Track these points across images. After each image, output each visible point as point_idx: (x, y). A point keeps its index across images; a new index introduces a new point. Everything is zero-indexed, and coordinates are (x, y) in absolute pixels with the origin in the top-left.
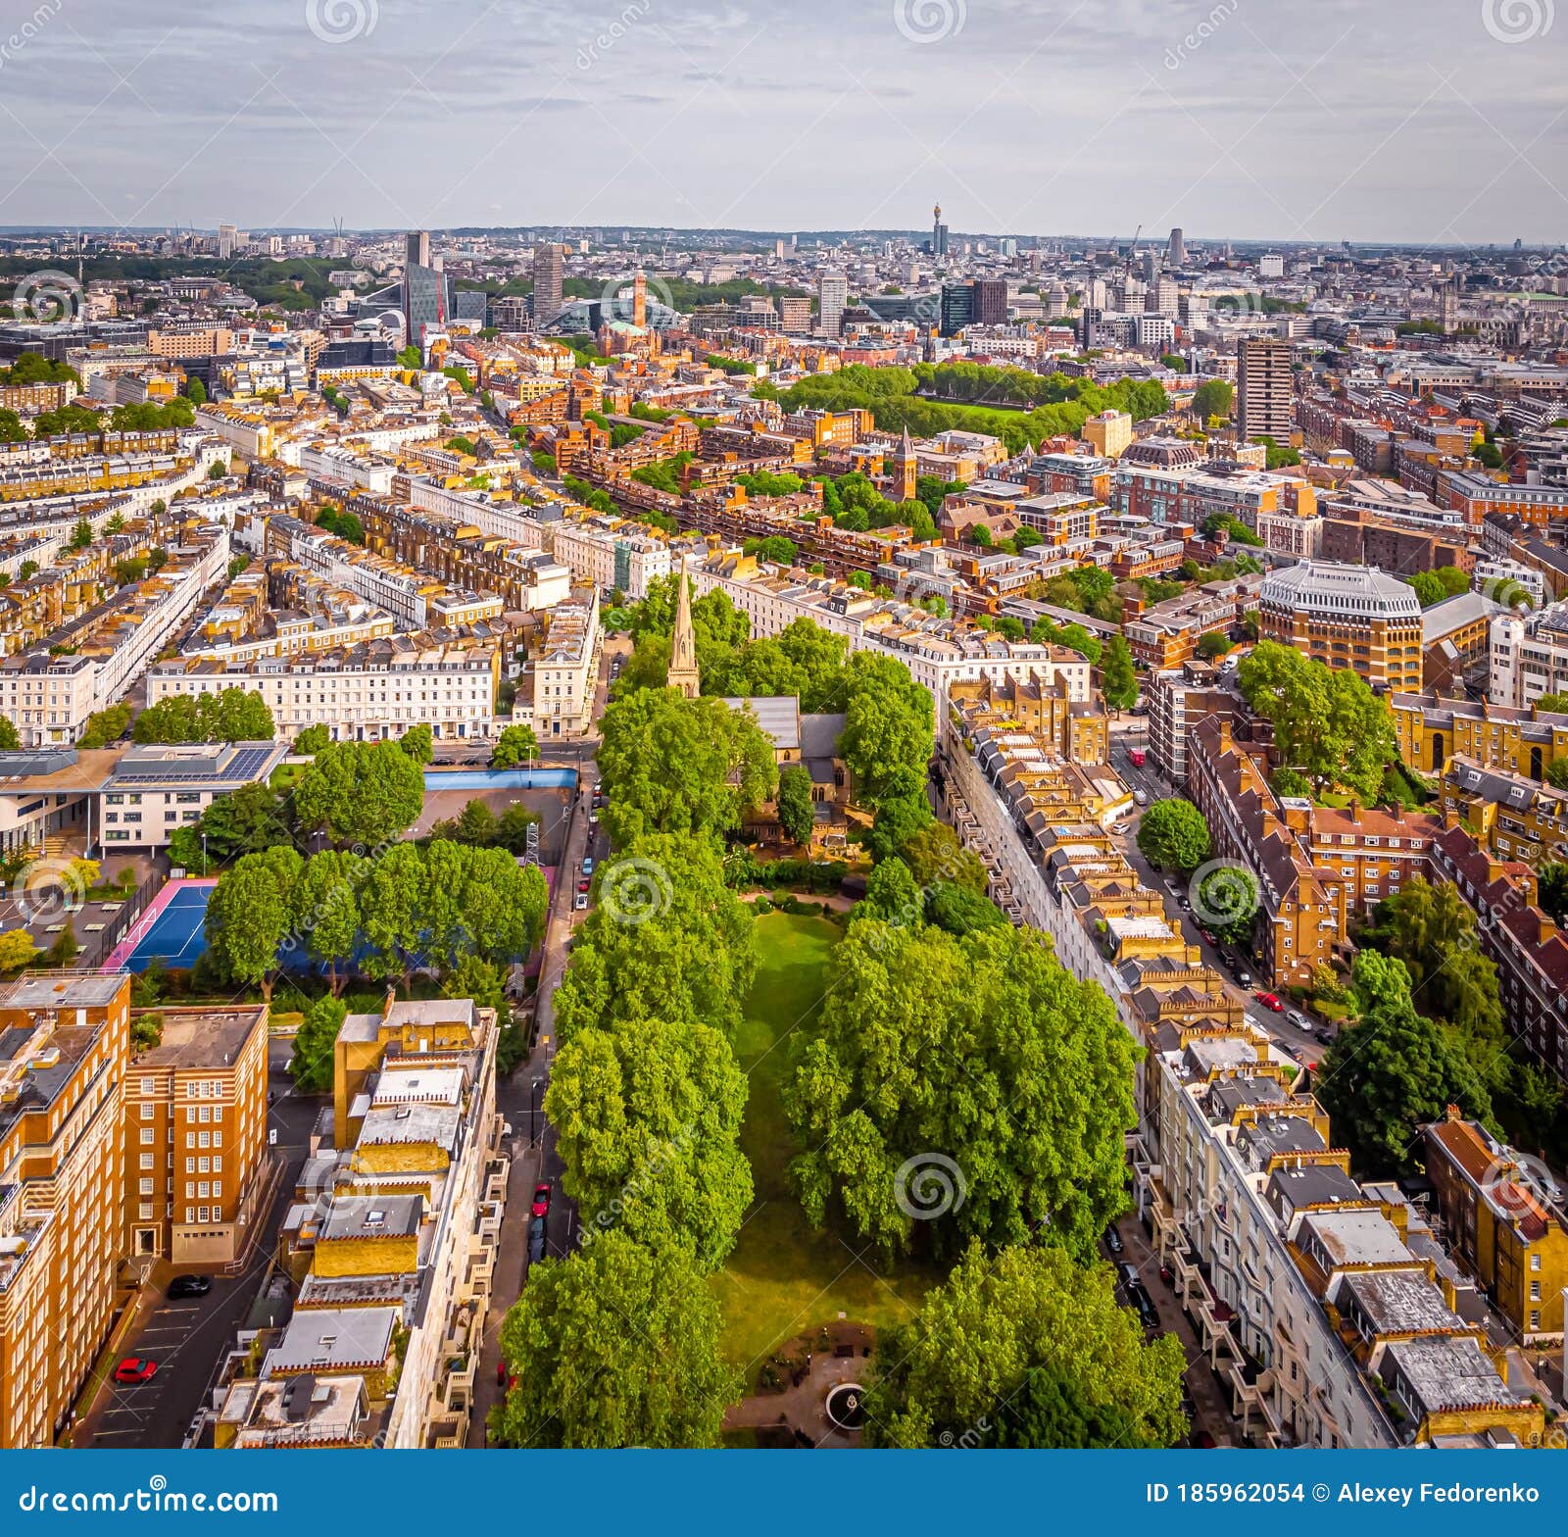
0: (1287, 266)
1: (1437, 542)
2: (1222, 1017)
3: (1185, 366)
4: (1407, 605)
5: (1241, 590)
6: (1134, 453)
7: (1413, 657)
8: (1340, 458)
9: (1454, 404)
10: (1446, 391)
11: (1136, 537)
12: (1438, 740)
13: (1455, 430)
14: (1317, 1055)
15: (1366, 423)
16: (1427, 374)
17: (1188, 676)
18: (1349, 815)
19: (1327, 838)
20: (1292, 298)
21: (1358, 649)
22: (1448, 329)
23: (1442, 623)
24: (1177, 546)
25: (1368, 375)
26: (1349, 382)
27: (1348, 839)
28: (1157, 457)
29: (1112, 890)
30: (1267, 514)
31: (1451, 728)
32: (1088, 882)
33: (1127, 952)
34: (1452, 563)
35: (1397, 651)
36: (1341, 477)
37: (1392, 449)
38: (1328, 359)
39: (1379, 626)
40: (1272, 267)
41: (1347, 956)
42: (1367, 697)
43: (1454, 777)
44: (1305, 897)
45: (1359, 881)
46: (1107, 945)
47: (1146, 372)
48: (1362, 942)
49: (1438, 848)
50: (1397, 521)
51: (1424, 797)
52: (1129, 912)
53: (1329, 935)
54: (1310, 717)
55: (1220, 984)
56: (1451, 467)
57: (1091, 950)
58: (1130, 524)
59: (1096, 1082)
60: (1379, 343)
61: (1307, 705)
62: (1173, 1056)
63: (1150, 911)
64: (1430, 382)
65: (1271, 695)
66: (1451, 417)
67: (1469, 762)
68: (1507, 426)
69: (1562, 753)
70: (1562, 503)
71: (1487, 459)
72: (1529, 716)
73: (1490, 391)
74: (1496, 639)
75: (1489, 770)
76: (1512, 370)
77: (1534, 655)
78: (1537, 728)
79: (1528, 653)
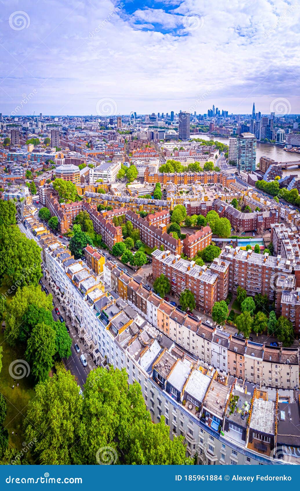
0: (59, 119)
1: (82, 160)
2: (54, 241)
3: (43, 136)
4: (77, 170)
5: (53, 172)
6: (34, 151)
7: (79, 178)
8: (67, 149)
9: (83, 139)
10: (82, 137)
11: (35, 165)
12: (83, 190)
13: (84, 143)
14: (68, 243)
15: (71, 143)
17: (45, 186)
18: (71, 204)
19: (68, 208)
20: (60, 124)
21: (71, 178)
22: (82, 128)
23: (83, 172)
24: (42, 165)
25: (71, 136)
26: (68, 137)
27: (71, 208)
28: (38, 151)
29: (35, 224)
30: (56, 159)
31: (84, 188)
32: (31, 224)
33: (38, 234)
34: (84, 163)
35: (76, 177)
36: (67, 152)
37: (75, 146)
38: (65, 134)
39: (74, 174)
40: (56, 119)
41: (72, 227)
42: (73, 185)
43: (85, 195)
44: (65, 219)
45: (73, 214)
46: (35, 233)
47: (36, 137)
48: (74, 223)
49: (84, 206)
50: (76, 157)
51: (82, 199)
52: (38, 227)
53: (69, 224)
54: (64, 189)
55: (53, 236)
56: (83, 148)
57: (32, 235)
58: (34, 163)
59: (35, 256)
60: (73, 131)
61: (63, 188)
62: (47, 249)
63: (41, 226)
64: (80, 136)
65: (58, 187)
66: (83, 141)
67: (87, 192)
68: (91, 142)
69: (99, 188)
70: (98, 152)
71: (88, 147)
72: (95, 183)
73: (88, 137)
74: (90, 173)
75: (90, 193)
76: (91, 133)
77: (95, 174)
78: (96, 185)
79: (94, 174)
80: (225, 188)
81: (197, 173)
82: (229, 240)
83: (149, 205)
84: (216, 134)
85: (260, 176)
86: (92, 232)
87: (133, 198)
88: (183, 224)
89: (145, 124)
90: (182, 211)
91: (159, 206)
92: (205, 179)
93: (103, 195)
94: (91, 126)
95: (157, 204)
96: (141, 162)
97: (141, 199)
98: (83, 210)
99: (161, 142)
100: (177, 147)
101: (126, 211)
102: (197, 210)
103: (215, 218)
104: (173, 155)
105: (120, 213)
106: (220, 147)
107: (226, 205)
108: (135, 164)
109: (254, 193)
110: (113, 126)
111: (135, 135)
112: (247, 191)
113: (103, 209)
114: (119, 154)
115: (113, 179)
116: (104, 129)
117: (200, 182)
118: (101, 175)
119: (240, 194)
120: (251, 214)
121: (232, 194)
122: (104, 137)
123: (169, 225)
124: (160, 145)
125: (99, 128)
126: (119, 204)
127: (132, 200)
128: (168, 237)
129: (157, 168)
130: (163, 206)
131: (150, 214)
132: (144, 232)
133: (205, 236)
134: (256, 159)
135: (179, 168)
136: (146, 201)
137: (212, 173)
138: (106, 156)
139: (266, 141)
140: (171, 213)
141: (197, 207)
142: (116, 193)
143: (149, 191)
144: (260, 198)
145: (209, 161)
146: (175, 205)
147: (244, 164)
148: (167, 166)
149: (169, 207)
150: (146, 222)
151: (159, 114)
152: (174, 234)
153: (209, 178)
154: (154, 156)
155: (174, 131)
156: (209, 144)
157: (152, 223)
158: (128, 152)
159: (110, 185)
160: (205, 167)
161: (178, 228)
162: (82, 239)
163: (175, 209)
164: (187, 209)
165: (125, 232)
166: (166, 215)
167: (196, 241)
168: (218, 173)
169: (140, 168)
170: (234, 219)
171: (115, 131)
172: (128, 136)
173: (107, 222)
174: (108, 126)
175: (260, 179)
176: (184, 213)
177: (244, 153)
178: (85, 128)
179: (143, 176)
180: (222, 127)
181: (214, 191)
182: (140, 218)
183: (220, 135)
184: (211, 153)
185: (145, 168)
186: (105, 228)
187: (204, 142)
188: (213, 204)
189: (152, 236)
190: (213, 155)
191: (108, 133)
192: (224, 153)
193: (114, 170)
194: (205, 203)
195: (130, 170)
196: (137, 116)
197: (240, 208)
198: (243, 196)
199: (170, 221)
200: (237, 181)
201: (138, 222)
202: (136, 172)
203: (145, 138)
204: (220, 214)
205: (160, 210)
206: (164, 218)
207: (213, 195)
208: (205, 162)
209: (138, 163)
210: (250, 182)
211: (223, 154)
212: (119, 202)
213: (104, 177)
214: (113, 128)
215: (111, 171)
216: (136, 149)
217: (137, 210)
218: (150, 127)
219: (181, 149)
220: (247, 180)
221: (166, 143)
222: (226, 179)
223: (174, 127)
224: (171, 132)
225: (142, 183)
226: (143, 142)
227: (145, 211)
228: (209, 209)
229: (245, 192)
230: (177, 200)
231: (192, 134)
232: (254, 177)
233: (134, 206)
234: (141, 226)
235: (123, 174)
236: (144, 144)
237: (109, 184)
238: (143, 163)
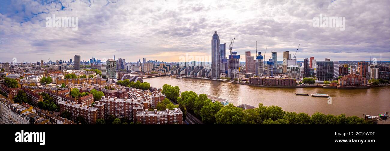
7: (19, 81)
23: (22, 80)
67: (24, 86)
69: (31, 84)
74: (26, 79)
78: (29, 83)
79: (28, 80)
87: (49, 87)
93: (33, 87)
95: (63, 89)
97: (54, 87)
101: (45, 91)
102: (85, 92)
103: (95, 92)
105: (42, 92)
106: (97, 72)
108: (50, 77)
110: (39, 65)
111: (50, 67)
114: (41, 72)
118: (32, 80)
120: (115, 90)
124: (64, 71)
125: (31, 66)
129: (63, 77)
133: (90, 98)
136: (57, 88)
138: (35, 75)
140: (71, 92)
141: (85, 90)
142: (40, 86)
145: (91, 75)
146: (73, 90)
149: (69, 90)
150: (57, 94)
160: (89, 77)
164: (80, 91)
165: (45, 98)
166: (68, 92)
167: (85, 100)
169: (53, 78)
170: (106, 93)
172: (47, 68)
176: (77, 92)
180: (98, 65)
190: (93, 74)
191: (36, 67)
193: (39, 78)
194: (89, 88)
203: (56, 69)
209: (52, 76)
215: (37, 78)
220: (112, 82)
222: (101, 81)
224: (70, 67)
237: (36, 83)
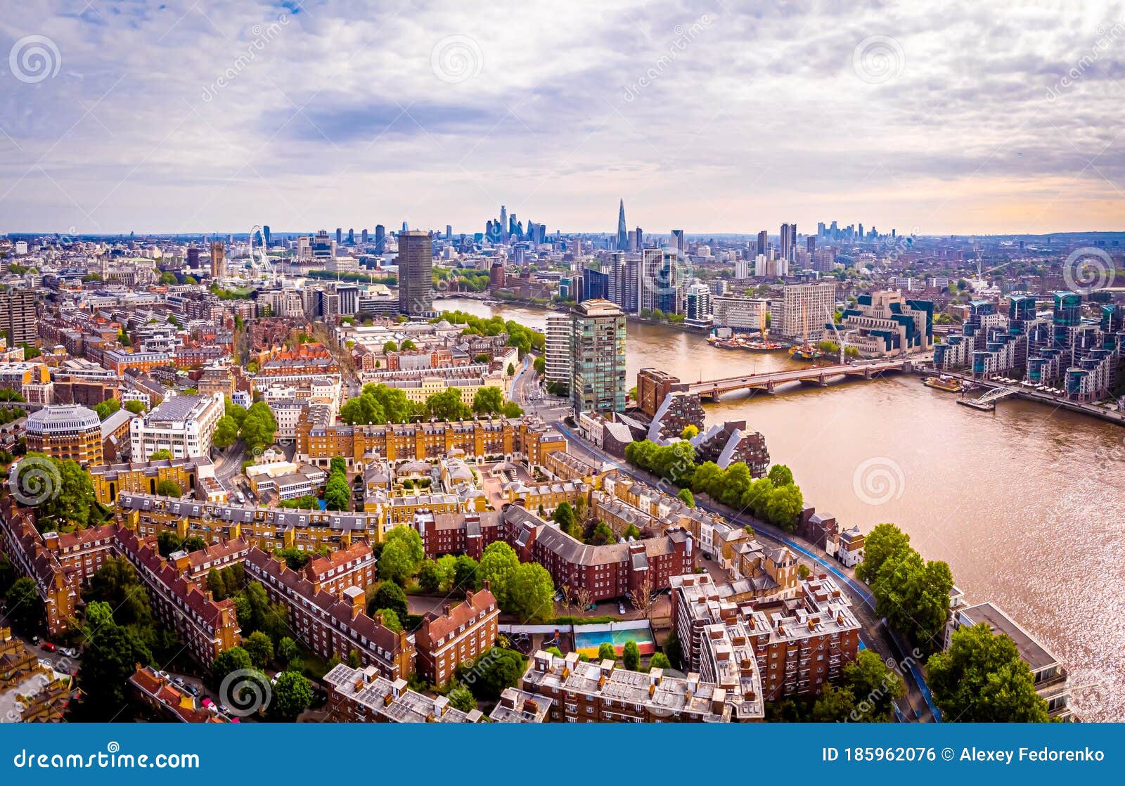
0: (29, 248)
1: (105, 387)
2: (28, 665)
4: (94, 421)
5: (16, 427)
7: (98, 447)
8: (59, 351)
9: (108, 316)
10: (105, 310)
12: (112, 485)
13: (110, 329)
14: (75, 667)
15: (70, 330)
16: (97, 302)
18: (76, 535)
19: (66, 550)
20: (33, 266)
21: (74, 449)
22: (105, 278)
23: (110, 428)
25: (70, 305)
26: (61, 309)
27: (76, 547)
30: (26, 386)
31: (116, 479)
34: (112, 396)
35: (91, 446)
36: (60, 360)
37: (83, 342)
38: (51, 297)
39: (83, 434)
40: (22, 249)
42: (81, 472)
43: (120, 503)
45: (84, 568)
49: (117, 540)
50: (88, 379)
51: (110, 516)
55: (23, 647)
56: (109, 348)
60: (75, 288)
64: (98, 306)
66: (108, 322)
67: (126, 494)
68: (131, 325)
69: (162, 477)
70: (156, 359)
71: (124, 342)
72: (149, 465)
73: (124, 308)
74: (133, 430)
75: (135, 495)
76: (132, 297)
77: (148, 435)
78: (152, 469)
79: (146, 434)
80: (537, 469)
81: (454, 424)
82: (550, 629)
83: (312, 529)
84: (509, 298)
85: (638, 425)
86: (146, 624)
87: (262, 509)
88: (415, 584)
89: (298, 264)
90: (410, 546)
91: (341, 530)
92: (478, 442)
93: (174, 500)
94: (130, 270)
95: (337, 523)
96: (286, 391)
97: (287, 511)
98: (113, 552)
99: (346, 324)
100: (396, 341)
101: (245, 552)
102: (454, 540)
103: (507, 566)
104: (383, 364)
105: (227, 559)
106: (521, 339)
107: (538, 523)
108: (266, 396)
109: (621, 479)
110: (199, 271)
111: (266, 300)
112: (600, 477)
113: (175, 548)
114: (217, 366)
115: (199, 449)
116: (172, 283)
117: (462, 451)
118: (167, 436)
119: (578, 487)
120: (611, 547)
121: (555, 488)
122: (170, 307)
123: (374, 588)
124: (343, 335)
125: (156, 278)
126: (224, 529)
127: (261, 515)
128: (371, 626)
129: (334, 408)
130: (353, 531)
131: (316, 557)
132: (300, 611)
133: (478, 620)
134: (627, 377)
135: (400, 408)
136: (303, 515)
137: (496, 423)
138: (179, 373)
139: (657, 317)
140: (378, 551)
141: (454, 531)
142: (212, 495)
143: (310, 485)
144: (637, 496)
145: (488, 385)
146: (391, 527)
147: (591, 391)
148: (362, 401)
149: (372, 533)
150: (305, 583)
151: (339, 231)
152: (387, 617)
153: (488, 439)
154: (325, 370)
155: (384, 289)
156: (490, 329)
157: (322, 585)
158: (245, 359)
159: (194, 470)
160: (476, 400)
161: (399, 598)
162: (117, 650)
163: (389, 539)
164: (425, 537)
165: (246, 614)
166: (363, 559)
167: (452, 635)
168: (514, 422)
169: (284, 410)
170: (563, 565)
171: (203, 288)
172: (244, 306)
173: (190, 589)
174: (183, 272)
175: (639, 435)
176: (414, 550)
177: (589, 360)
178: (113, 280)
179: (293, 434)
180: (528, 276)
181: (504, 479)
182: (287, 573)
183: (521, 300)
184: (496, 359)
185: (298, 412)
186: (187, 607)
187: (474, 324)
188: (502, 520)
189: (325, 625)
190: (501, 364)
191: (184, 295)
192: (534, 358)
193: (206, 419)
194: (478, 519)
195: (254, 418)
196: (272, 240)
197: (580, 528)
198: (587, 490)
199: (378, 575)
200: (572, 442)
201: (281, 585)
202: (271, 426)
203: (296, 312)
204: (519, 551)
205: (345, 544)
206: (358, 568)
207: (500, 491)
208: (477, 387)
209: (277, 393)
210: (611, 446)
211: (530, 359)
212: (224, 521)
213: (175, 443)
214: (197, 279)
215: (195, 424)
216: (270, 348)
217: (279, 546)
218: (312, 275)
219: (407, 346)
220: (600, 442)
221: (359, 329)
222: (539, 440)
223: (386, 276)
224: (377, 292)
225: (290, 459)
226: (292, 325)
227: (300, 547)
228: (491, 535)
229: (594, 480)
230: (395, 510)
231: (439, 298)
232: (621, 432)
233: (267, 534)
234: (291, 596)
235: (231, 430)
236: (293, 330)
237: (190, 466)
238: (290, 393)
